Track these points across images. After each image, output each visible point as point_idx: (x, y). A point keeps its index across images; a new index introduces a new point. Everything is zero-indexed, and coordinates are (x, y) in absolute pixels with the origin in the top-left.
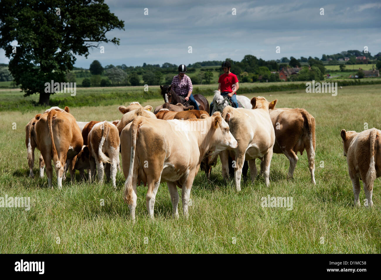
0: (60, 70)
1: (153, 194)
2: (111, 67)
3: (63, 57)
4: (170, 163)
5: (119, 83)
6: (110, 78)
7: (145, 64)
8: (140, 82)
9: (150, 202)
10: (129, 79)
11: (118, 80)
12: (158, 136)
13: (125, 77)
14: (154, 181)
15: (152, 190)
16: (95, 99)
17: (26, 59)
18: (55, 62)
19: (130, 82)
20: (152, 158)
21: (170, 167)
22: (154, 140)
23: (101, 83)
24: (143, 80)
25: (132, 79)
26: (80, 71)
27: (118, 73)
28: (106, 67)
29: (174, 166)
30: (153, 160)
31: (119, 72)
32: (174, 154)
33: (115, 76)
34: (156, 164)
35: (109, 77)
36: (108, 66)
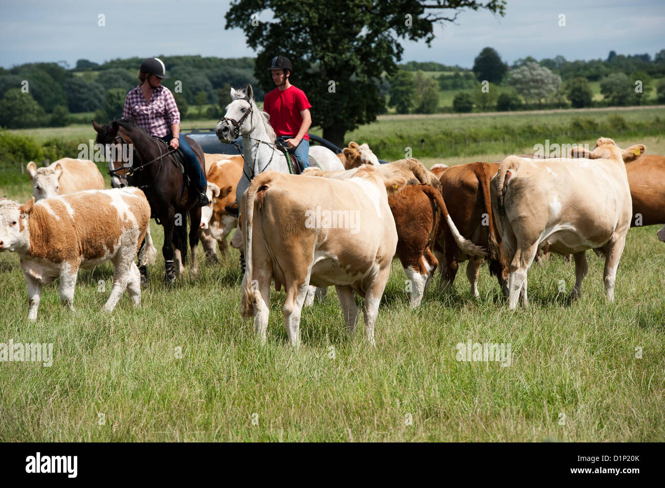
0: (366, 76)
1: (296, 305)
2: (528, 61)
3: (373, 45)
4: (328, 253)
5: (543, 101)
6: (520, 91)
7: (612, 54)
8: (593, 99)
9: (291, 318)
10: (567, 91)
11: (540, 95)
12: (298, 206)
13: (557, 87)
14: (296, 283)
15: (294, 298)
16: (453, 141)
17: (291, 52)
18: (354, 57)
19: (569, 98)
20: (289, 242)
21: (329, 259)
22: (289, 213)
23: (499, 102)
24: (602, 92)
25: (573, 91)
26: (452, 74)
27: (539, 77)
28: (516, 62)
29: (336, 258)
30: (291, 247)
31: (540, 75)
32: (336, 237)
33: (532, 84)
34: (297, 254)
35: (518, 89)
36: (520, 60)
